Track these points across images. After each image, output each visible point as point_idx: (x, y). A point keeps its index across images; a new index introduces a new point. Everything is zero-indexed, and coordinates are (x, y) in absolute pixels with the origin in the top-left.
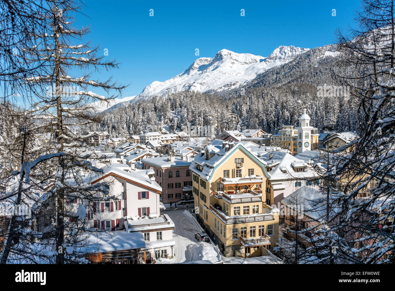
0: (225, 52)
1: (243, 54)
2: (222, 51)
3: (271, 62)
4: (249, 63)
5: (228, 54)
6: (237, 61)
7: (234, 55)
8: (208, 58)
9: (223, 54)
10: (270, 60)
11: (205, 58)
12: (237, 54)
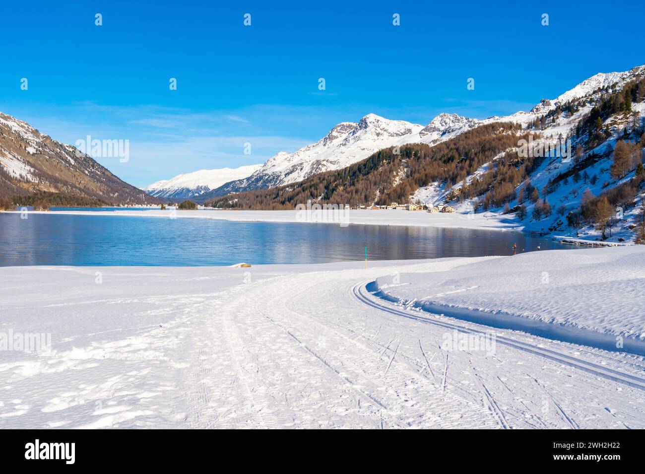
0: (371, 118)
1: (396, 122)
2: (368, 116)
3: (427, 134)
4: (401, 134)
5: (374, 121)
6: (385, 131)
7: (384, 122)
8: (351, 124)
9: (368, 121)
10: (425, 133)
11: (348, 123)
12: (388, 121)
